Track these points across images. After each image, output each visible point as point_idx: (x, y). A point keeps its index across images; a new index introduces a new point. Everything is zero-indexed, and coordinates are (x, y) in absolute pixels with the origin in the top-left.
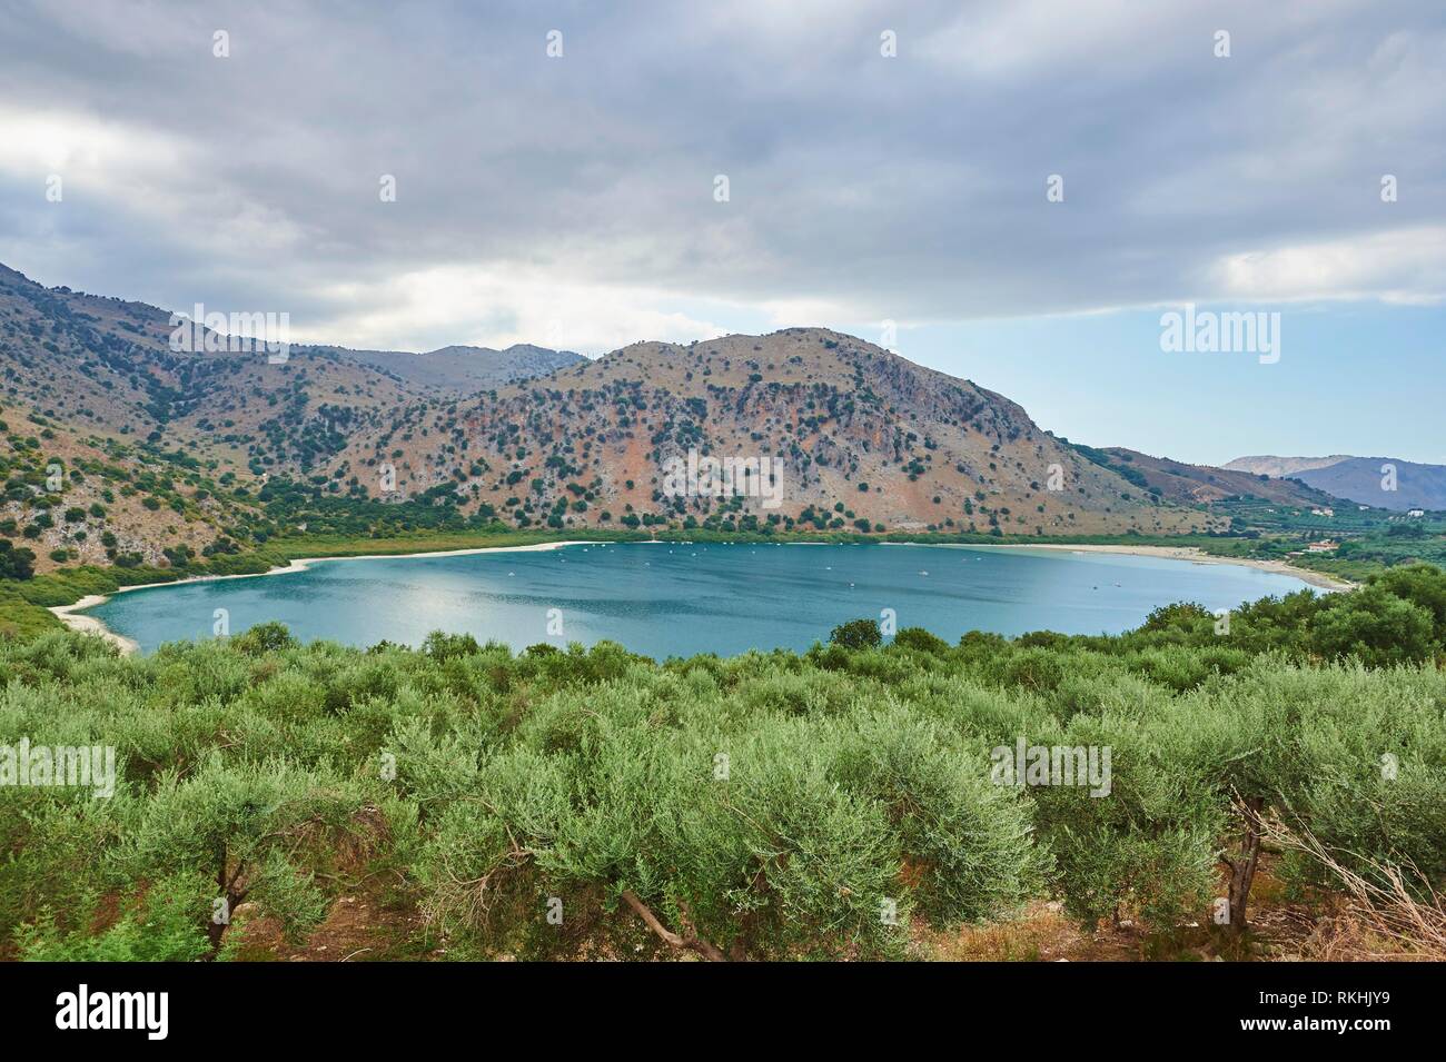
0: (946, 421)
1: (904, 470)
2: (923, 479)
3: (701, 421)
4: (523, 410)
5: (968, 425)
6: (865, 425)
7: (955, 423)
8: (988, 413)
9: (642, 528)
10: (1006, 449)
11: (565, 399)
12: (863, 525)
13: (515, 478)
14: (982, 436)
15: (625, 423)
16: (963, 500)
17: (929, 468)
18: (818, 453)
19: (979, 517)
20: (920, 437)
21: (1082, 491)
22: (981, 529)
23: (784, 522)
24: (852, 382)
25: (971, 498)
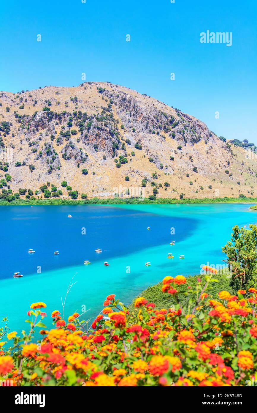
0: (154, 133)
1: (116, 161)
2: (124, 166)
3: (4, 135)
5: (167, 135)
6: (97, 135)
7: (158, 134)
8: (180, 127)
10: (189, 148)
12: (74, 196)
14: (175, 140)
16: (143, 178)
17: (131, 160)
18: (64, 152)
19: (149, 188)
20: (134, 142)
21: (227, 172)
22: (145, 196)
23: (27, 194)
24: (100, 110)
25: (149, 177)
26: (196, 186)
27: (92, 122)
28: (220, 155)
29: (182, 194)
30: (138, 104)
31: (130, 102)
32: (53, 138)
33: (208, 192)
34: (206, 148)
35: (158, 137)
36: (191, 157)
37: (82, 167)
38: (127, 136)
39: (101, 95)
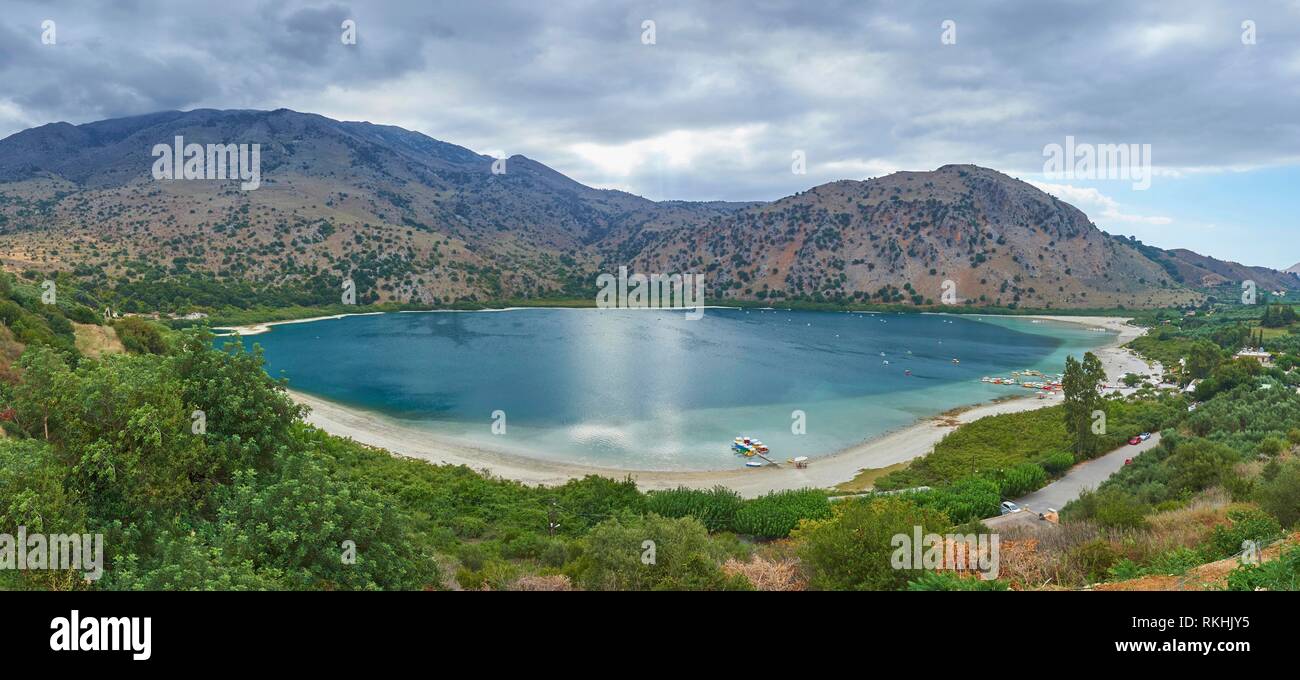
0: (1022, 225)
1: (972, 259)
2: (983, 266)
3: (843, 229)
4: (730, 227)
5: (1038, 228)
6: (951, 227)
7: (1027, 226)
8: (1056, 218)
9: (767, 299)
10: (1062, 245)
11: (756, 218)
12: (918, 300)
13: (712, 268)
14: (1047, 235)
15: (792, 232)
16: (1003, 282)
17: (990, 258)
18: (911, 248)
19: (1009, 294)
20: (996, 236)
21: (1106, 276)
22: (1004, 303)
23: (863, 297)
24: (959, 198)
25: (1010, 282)
26: (1067, 292)
27: (947, 212)
28: (1099, 254)
29: (1050, 303)
30: (1007, 190)
31: (996, 187)
32: (899, 230)
33: (1081, 301)
34: (1085, 245)
35: (1026, 230)
36: (1064, 256)
37: (932, 266)
38: (989, 228)
39: (964, 178)
